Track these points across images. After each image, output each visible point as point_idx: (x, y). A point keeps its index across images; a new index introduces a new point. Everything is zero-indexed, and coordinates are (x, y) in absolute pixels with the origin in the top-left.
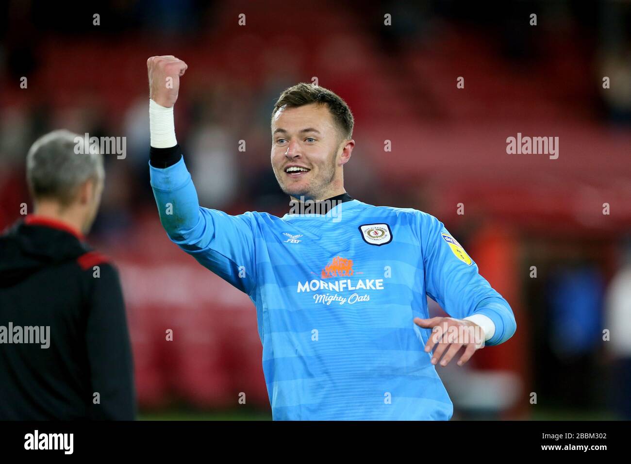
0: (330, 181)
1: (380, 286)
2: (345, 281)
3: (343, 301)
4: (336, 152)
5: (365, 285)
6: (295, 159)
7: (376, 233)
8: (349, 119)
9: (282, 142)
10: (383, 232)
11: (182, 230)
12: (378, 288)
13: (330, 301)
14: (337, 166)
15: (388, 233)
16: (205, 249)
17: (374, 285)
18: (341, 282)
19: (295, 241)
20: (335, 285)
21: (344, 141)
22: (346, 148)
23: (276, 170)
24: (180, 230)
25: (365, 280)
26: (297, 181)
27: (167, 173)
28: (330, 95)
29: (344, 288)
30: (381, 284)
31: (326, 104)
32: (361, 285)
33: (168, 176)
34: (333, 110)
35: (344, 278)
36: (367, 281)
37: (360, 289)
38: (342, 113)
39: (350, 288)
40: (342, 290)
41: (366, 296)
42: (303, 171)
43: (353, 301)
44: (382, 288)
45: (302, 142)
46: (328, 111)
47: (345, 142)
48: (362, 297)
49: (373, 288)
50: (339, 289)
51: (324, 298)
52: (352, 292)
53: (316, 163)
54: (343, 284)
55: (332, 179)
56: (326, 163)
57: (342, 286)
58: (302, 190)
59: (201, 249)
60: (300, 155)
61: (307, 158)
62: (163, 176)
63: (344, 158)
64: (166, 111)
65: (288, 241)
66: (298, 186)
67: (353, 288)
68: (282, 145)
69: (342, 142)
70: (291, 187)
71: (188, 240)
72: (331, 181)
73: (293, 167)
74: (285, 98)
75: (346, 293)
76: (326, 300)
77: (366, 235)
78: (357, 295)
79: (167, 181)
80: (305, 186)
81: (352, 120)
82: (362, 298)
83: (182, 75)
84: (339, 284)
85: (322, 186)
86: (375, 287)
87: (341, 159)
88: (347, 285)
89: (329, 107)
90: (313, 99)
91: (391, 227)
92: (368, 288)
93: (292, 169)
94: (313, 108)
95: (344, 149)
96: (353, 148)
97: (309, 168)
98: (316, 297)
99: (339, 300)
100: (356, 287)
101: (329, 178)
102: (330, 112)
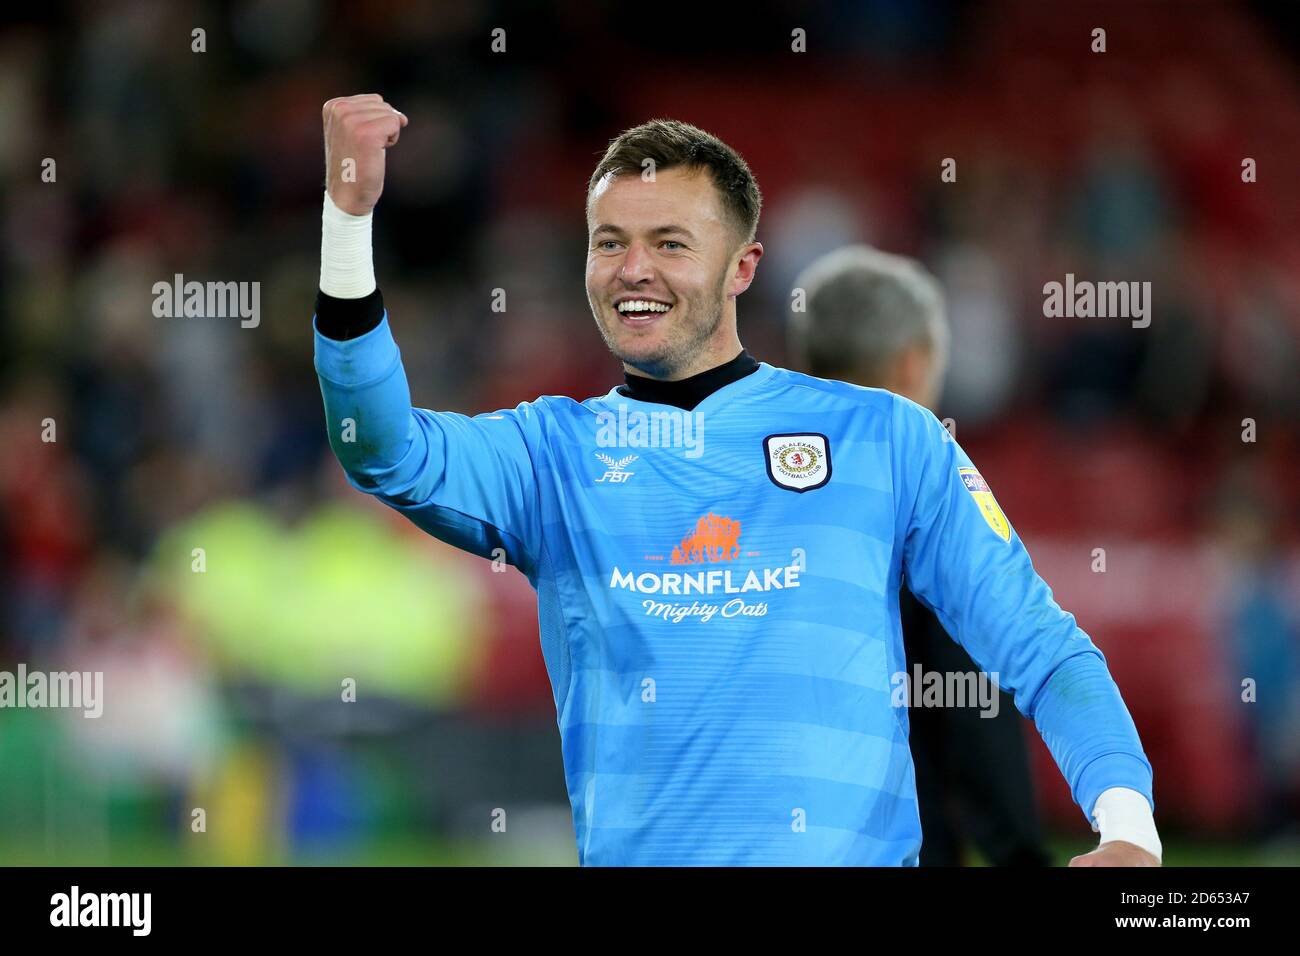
0: (709, 331)
1: (792, 581)
2: (720, 573)
3: (708, 613)
4: (725, 271)
5: (762, 582)
6: (639, 286)
7: (798, 459)
8: (752, 200)
9: (611, 246)
10: (813, 459)
11: (372, 466)
12: (788, 584)
13: (680, 616)
14: (725, 298)
15: (822, 461)
16: (423, 505)
17: (781, 579)
18: (711, 574)
19: (621, 474)
20: (696, 579)
21: (742, 245)
22: (744, 259)
23: (596, 303)
24: (367, 468)
25: (763, 571)
26: (641, 335)
27: (347, 351)
28: (714, 147)
29: (715, 587)
30: (796, 576)
31: (705, 168)
32: (752, 583)
33: (348, 358)
34: (722, 180)
35: (717, 567)
36: (767, 572)
37: (749, 592)
38: (739, 186)
39: (729, 589)
40: (710, 591)
41: (760, 606)
42: (655, 311)
43: (733, 612)
44: (797, 584)
45: (654, 250)
46: (709, 184)
47: (743, 250)
48: (753, 608)
49: (779, 586)
50: (705, 589)
51: (668, 610)
52: (732, 596)
53: (683, 293)
54: (715, 578)
55: (714, 328)
56: (705, 293)
57: (712, 583)
58: (653, 355)
59: (414, 503)
60: (650, 276)
61: (665, 282)
62: (339, 356)
63: (739, 281)
64: (355, 223)
65: (603, 480)
66: (645, 346)
67: (736, 590)
68: (611, 253)
69: (736, 249)
70: (627, 345)
71: (382, 487)
72: (711, 333)
73: (635, 300)
74: (618, 153)
75: (719, 598)
76: (672, 614)
77: (775, 463)
78: (743, 604)
79: (347, 367)
80: (660, 346)
81: (759, 200)
82: (752, 610)
83: (391, 144)
84: (705, 578)
85: (692, 342)
86: (783, 583)
87: (734, 285)
88: (723, 582)
89: (712, 176)
90: (680, 158)
91: (831, 444)
92: (768, 588)
93: (631, 306)
94: (678, 176)
95: (742, 263)
96: (758, 259)
97: (670, 300)
98: (649, 605)
99: (701, 613)
100: (741, 588)
101: (709, 325)
102: (714, 185)
